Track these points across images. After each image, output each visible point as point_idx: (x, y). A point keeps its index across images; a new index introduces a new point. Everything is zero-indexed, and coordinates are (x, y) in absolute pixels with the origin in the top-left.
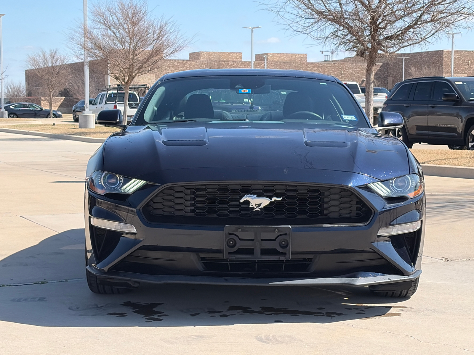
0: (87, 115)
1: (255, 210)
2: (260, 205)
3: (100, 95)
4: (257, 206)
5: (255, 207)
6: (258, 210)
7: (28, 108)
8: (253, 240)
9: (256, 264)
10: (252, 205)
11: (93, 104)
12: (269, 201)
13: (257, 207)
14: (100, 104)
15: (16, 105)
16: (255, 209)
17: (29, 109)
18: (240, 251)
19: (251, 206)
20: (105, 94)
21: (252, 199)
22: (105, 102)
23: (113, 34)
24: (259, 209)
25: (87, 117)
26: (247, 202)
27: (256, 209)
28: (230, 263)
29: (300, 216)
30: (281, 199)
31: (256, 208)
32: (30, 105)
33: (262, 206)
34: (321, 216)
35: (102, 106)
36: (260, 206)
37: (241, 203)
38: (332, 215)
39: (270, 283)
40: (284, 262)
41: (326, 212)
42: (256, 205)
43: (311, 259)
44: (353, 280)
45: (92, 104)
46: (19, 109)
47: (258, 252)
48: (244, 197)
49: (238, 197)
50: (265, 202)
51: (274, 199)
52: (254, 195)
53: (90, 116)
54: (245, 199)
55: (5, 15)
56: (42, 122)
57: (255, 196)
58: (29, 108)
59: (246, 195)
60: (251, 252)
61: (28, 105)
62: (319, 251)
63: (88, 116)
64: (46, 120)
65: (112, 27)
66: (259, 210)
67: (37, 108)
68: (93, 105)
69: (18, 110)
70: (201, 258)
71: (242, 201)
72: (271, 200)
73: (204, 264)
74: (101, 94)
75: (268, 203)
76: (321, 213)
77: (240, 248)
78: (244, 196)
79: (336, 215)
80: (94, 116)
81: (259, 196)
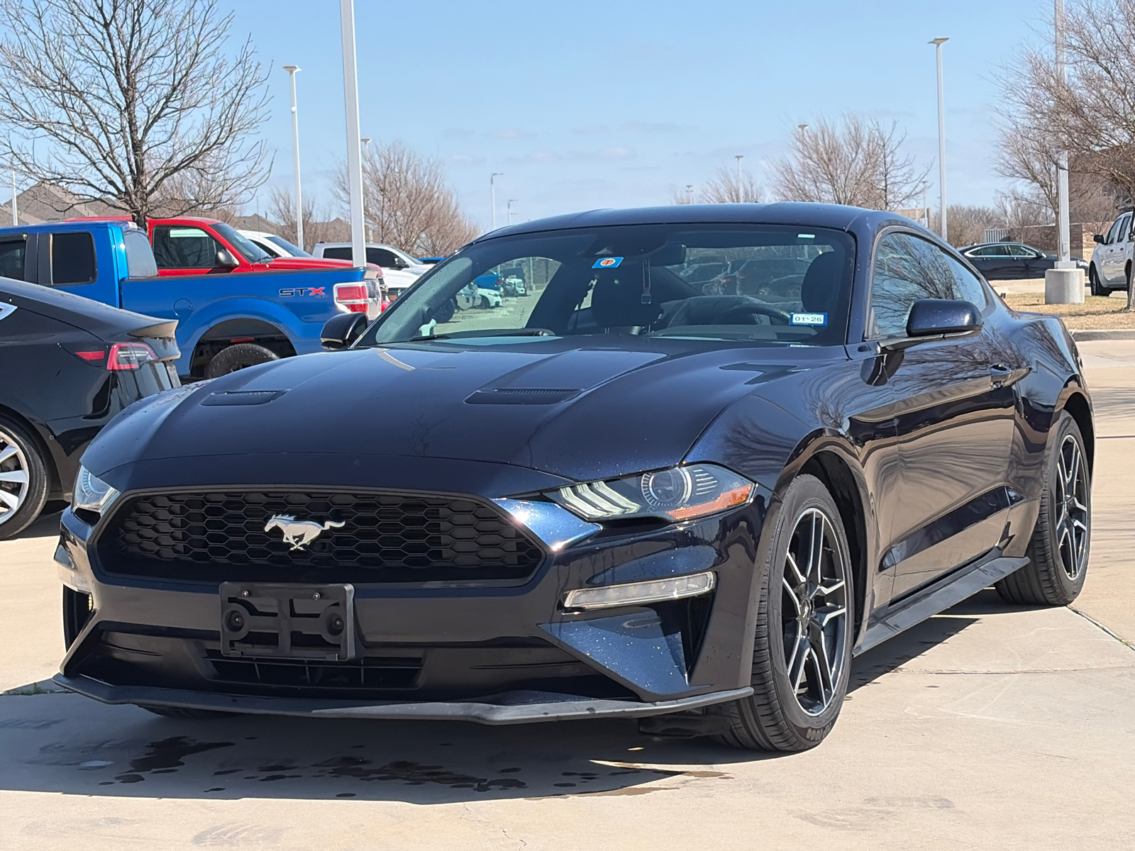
0: (1063, 272)
1: (292, 549)
2: (301, 537)
3: (1121, 218)
4: (297, 539)
5: (292, 542)
6: (299, 548)
7: (1006, 254)
8: (275, 615)
9: (307, 669)
10: (287, 539)
11: (1105, 242)
12: (319, 528)
13: (297, 542)
14: (1118, 241)
15: (979, 248)
16: (293, 546)
17: (1008, 256)
18: (253, 639)
19: (285, 540)
20: (1130, 217)
21: (285, 525)
22: (1130, 237)
23: (1104, 73)
24: (300, 546)
25: (1063, 276)
26: (277, 532)
27: (295, 547)
28: (258, 665)
29: (389, 563)
30: (343, 524)
31: (294, 543)
32: (1010, 246)
33: (306, 541)
34: (436, 563)
35: (1123, 247)
36: (301, 541)
37: (266, 533)
38: (462, 560)
39: (314, 711)
40: (361, 665)
41: (446, 553)
42: (294, 537)
43: (420, 659)
44: (492, 708)
45: (1103, 243)
46: (987, 258)
47: (285, 640)
48: (270, 520)
49: (260, 520)
50: (311, 531)
51: (328, 525)
52: (290, 516)
53: (1071, 274)
54: (273, 525)
55: (947, 39)
56: (1009, 289)
57: (292, 518)
58: (1010, 254)
59: (274, 516)
60: (271, 639)
61: (1007, 247)
62: (423, 643)
63: (1065, 275)
64: (1029, 283)
65: (1101, 57)
66: (301, 549)
67: (1029, 254)
68: (1107, 244)
69: (983, 260)
70: (208, 651)
71: (267, 529)
72: (323, 526)
73: (214, 665)
74: (1123, 216)
75: (317, 533)
76: (438, 555)
77: (251, 630)
78: (270, 517)
79: (471, 560)
80: (1080, 272)
81: (300, 518)
